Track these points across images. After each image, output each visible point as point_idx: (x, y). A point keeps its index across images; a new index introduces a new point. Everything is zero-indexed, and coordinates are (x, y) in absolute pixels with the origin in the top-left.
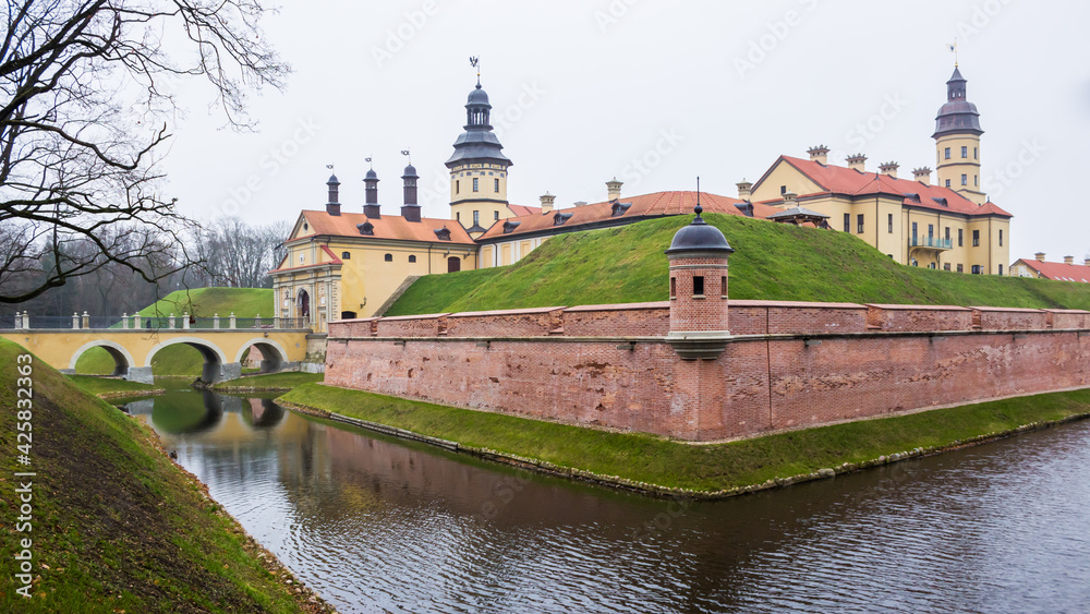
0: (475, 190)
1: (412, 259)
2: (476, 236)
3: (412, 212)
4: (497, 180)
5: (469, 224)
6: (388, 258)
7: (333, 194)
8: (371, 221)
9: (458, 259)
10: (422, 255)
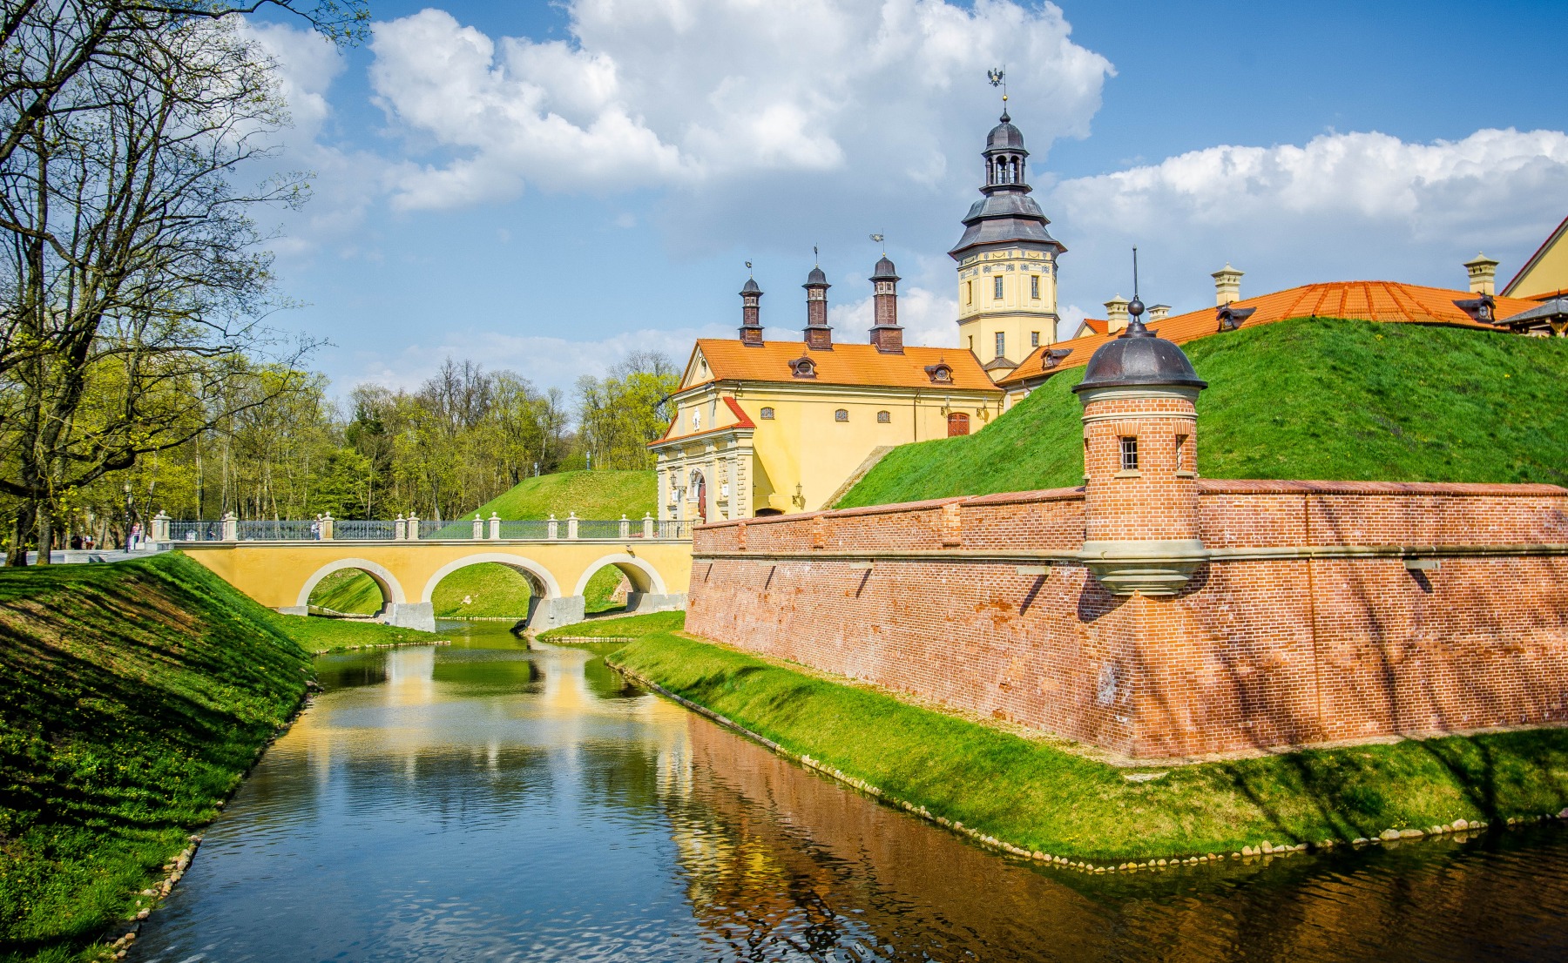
0: (998, 294)
1: (884, 417)
2: (999, 375)
3: (887, 337)
4: (1035, 278)
5: (987, 354)
6: (842, 416)
7: (752, 312)
8: (812, 355)
9: (965, 416)
10: (901, 410)
